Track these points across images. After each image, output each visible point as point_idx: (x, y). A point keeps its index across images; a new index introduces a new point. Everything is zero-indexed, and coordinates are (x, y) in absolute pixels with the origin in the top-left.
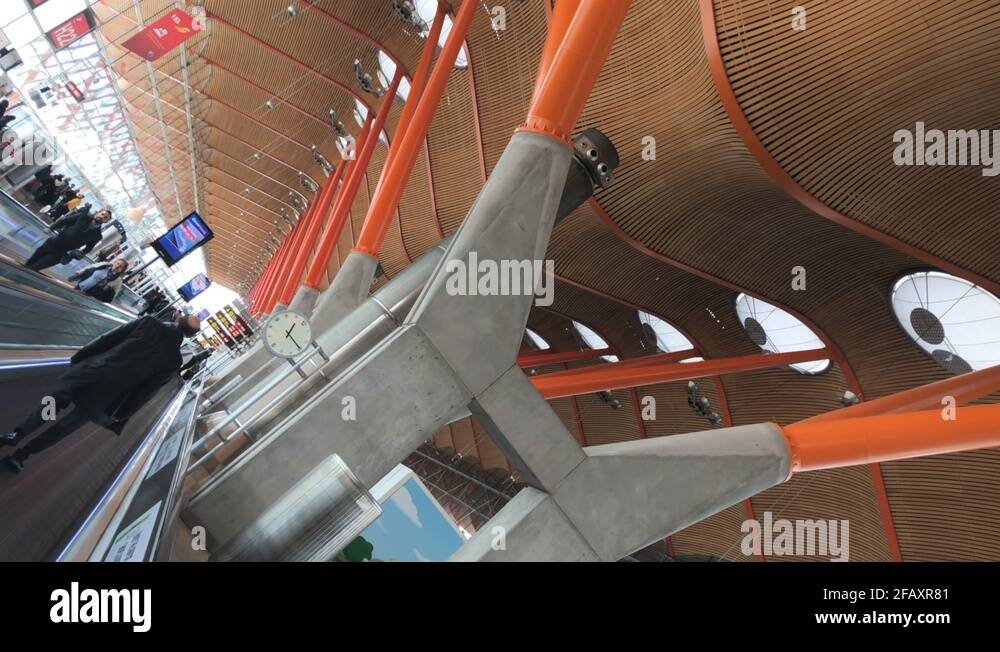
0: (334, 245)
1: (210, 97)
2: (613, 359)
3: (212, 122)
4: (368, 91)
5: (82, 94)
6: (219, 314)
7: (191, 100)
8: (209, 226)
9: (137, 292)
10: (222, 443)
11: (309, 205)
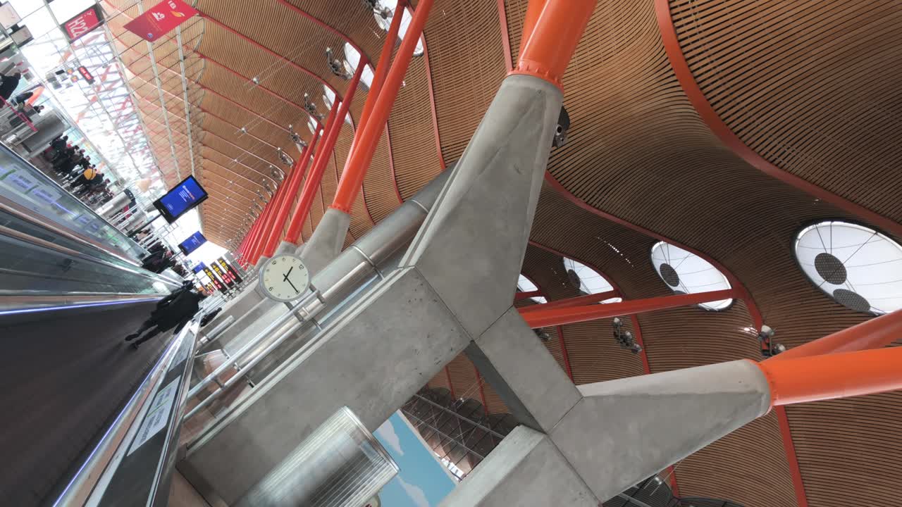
0: (307, 213)
1: (203, 87)
2: (542, 300)
3: (206, 109)
4: (338, 75)
5: (92, 77)
6: (214, 264)
7: (187, 89)
8: (205, 188)
9: (143, 246)
10: (219, 389)
11: (285, 176)
